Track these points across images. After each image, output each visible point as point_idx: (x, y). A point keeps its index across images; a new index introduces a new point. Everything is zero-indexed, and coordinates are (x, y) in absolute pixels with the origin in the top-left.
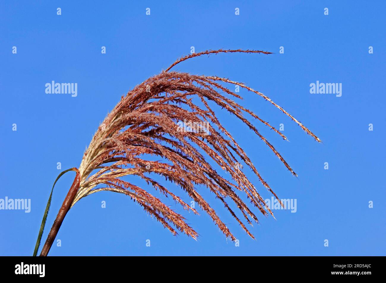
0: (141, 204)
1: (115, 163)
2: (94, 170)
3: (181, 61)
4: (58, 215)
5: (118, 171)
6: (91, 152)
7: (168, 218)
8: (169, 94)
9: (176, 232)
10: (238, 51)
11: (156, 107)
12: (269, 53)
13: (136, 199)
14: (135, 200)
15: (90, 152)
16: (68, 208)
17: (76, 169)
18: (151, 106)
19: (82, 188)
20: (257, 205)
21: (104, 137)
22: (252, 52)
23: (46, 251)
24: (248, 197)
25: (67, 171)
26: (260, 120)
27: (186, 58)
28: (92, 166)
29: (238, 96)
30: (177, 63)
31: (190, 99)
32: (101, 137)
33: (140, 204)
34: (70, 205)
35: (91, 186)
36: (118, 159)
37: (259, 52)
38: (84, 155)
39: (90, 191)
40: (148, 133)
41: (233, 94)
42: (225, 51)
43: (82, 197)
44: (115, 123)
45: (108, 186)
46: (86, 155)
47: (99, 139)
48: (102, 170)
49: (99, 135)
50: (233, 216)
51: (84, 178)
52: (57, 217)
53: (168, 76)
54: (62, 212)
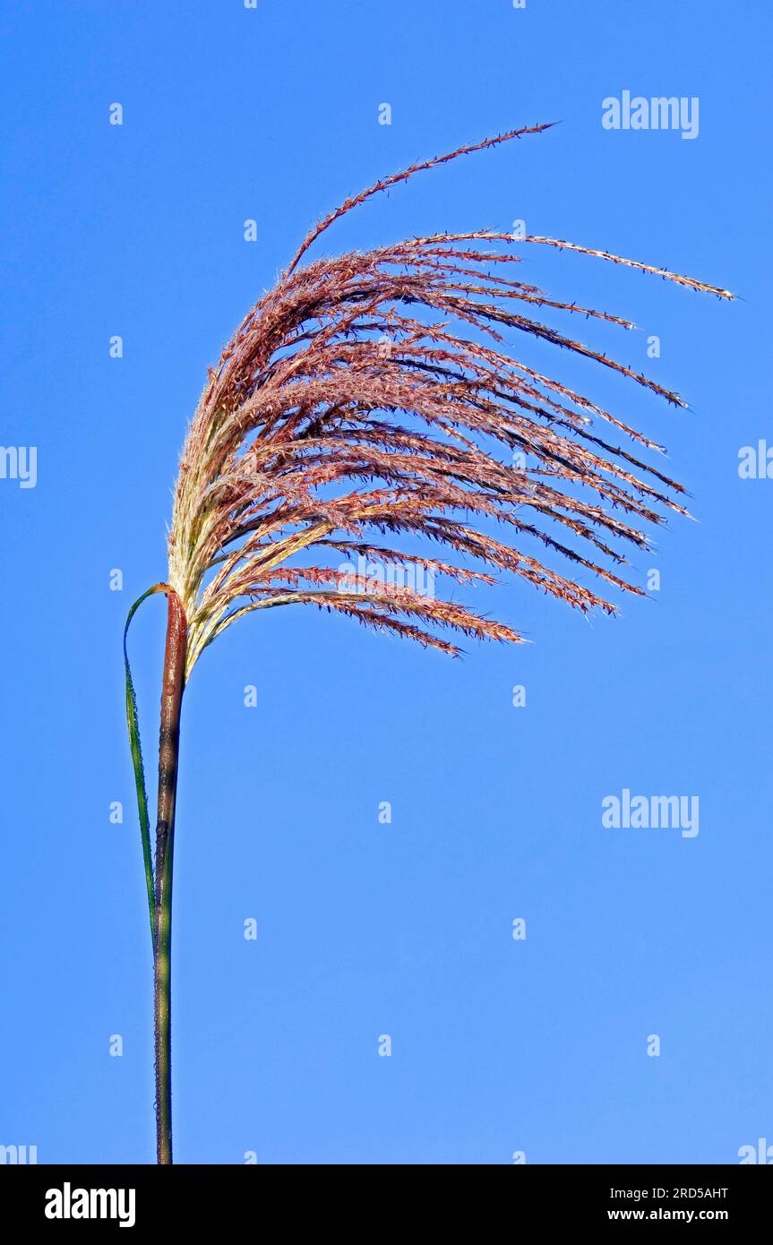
0: (348, 613)
1: (251, 537)
2: (207, 573)
3: (320, 231)
4: (164, 711)
5: (266, 552)
6: (184, 531)
7: (434, 619)
8: (328, 319)
9: (456, 648)
10: (461, 152)
11: (311, 360)
12: (545, 127)
13: (332, 605)
14: (329, 607)
15: (180, 531)
16: (180, 687)
17: (163, 585)
18: (297, 363)
19: (194, 625)
20: (631, 508)
21: (202, 483)
22: (498, 140)
23: (169, 809)
24: (602, 496)
25: (143, 598)
26: (552, 304)
27: (331, 221)
28: (199, 564)
29: (506, 256)
30: (311, 241)
31: (392, 310)
32: (195, 484)
33: (346, 613)
34: (183, 678)
35: (214, 612)
36: (253, 525)
37: (517, 134)
38: (170, 545)
39: (218, 625)
40: (307, 432)
41: (491, 259)
42: (427, 166)
43: (203, 647)
44: (219, 438)
45: (254, 598)
46: (173, 543)
47: (191, 493)
48: (227, 565)
49: (189, 484)
50: (575, 561)
51: (191, 600)
52: (163, 718)
53: (307, 278)
54: (170, 699)
